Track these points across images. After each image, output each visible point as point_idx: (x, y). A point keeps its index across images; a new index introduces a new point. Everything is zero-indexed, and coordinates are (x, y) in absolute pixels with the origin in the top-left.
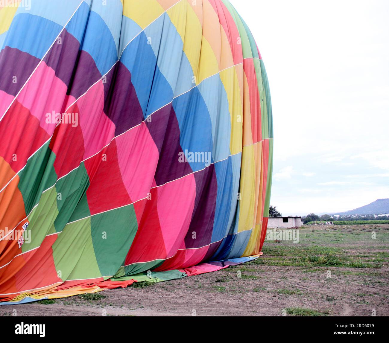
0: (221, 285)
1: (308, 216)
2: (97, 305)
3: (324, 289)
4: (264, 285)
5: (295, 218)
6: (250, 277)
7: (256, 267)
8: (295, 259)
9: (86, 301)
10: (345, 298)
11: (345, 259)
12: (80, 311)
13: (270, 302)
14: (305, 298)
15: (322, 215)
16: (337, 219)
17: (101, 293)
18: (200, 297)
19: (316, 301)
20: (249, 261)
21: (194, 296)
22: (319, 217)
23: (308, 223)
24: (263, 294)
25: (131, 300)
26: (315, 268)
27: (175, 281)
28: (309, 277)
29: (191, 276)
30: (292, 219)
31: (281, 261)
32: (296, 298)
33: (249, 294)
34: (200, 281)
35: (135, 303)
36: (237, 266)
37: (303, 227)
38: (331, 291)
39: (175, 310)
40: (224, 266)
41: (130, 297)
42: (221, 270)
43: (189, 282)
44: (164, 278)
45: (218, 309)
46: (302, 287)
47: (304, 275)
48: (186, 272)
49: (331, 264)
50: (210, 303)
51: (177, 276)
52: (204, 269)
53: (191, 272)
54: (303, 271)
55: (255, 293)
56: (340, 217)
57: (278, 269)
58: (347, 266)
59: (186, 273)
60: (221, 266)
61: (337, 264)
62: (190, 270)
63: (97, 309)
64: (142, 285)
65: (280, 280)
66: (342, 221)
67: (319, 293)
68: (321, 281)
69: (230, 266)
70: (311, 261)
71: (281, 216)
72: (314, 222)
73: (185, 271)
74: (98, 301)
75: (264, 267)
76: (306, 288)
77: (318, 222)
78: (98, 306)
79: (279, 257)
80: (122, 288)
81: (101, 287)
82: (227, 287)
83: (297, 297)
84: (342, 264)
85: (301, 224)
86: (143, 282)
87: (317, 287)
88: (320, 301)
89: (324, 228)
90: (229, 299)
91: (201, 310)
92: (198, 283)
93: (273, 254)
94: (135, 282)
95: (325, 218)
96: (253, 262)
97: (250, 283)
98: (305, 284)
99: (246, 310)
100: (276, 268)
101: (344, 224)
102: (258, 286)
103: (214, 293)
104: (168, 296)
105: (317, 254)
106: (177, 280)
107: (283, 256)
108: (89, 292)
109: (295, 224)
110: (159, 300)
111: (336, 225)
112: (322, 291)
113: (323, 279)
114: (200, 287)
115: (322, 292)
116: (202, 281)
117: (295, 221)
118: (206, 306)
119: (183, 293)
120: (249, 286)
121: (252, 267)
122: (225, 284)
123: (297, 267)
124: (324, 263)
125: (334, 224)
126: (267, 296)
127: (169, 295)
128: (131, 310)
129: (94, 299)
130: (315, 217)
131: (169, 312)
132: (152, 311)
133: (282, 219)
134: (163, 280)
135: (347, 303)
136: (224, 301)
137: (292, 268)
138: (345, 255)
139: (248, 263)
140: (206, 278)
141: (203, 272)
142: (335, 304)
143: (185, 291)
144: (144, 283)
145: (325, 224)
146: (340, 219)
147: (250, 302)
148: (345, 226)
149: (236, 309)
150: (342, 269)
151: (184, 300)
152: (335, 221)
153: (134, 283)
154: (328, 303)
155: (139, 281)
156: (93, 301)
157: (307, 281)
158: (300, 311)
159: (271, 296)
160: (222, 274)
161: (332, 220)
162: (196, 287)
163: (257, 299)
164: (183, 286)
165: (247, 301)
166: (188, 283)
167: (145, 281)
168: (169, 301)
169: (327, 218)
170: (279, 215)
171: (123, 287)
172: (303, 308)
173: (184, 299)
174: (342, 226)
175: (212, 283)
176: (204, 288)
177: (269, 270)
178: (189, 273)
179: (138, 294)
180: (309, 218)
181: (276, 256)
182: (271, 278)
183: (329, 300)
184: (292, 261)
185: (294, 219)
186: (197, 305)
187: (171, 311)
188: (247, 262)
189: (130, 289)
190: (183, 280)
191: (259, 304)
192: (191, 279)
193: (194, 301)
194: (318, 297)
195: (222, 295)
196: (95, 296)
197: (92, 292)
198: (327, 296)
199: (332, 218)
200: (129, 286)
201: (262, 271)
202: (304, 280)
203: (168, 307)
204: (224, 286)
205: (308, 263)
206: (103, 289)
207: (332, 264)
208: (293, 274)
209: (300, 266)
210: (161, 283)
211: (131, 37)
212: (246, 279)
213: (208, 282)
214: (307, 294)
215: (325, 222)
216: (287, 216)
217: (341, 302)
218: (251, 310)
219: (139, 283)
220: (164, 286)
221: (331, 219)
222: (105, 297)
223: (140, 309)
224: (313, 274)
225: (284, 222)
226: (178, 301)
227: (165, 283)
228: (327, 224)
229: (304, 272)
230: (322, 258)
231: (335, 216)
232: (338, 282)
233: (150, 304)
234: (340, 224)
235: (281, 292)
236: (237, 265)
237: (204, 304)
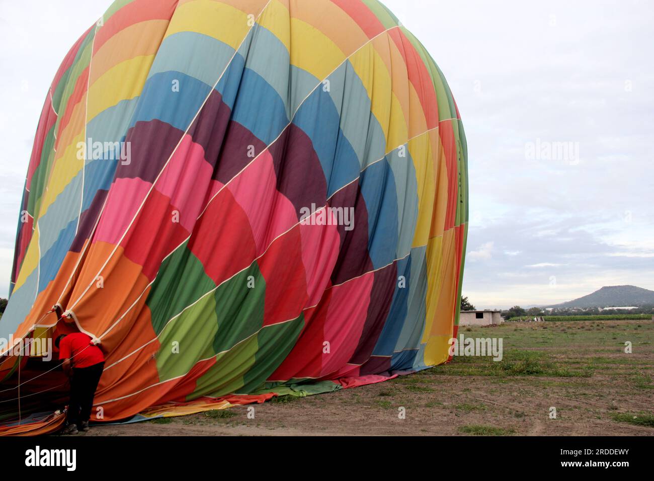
0: (385, 400)
1: (512, 310)
2: (227, 424)
3: (515, 403)
4: (440, 399)
5: (493, 312)
6: (424, 389)
7: (433, 377)
8: (485, 367)
9: (212, 420)
10: (538, 413)
11: (549, 366)
12: (206, 432)
13: (445, 419)
14: (489, 414)
15: (529, 308)
16: (550, 313)
17: (232, 410)
18: (357, 413)
19: (501, 417)
20: (425, 370)
21: (350, 413)
22: (526, 311)
23: (511, 319)
24: (438, 410)
25: (270, 418)
26: (509, 377)
27: (326, 395)
28: (498, 389)
29: (348, 388)
30: (488, 314)
31: (465, 370)
32: (478, 415)
33: (419, 410)
34: (359, 394)
35: (275, 421)
36: (409, 376)
37: (503, 325)
38: (523, 405)
39: (325, 429)
40: (391, 375)
41: (268, 415)
42: (387, 380)
43: (345, 395)
44: (313, 391)
45: (379, 427)
46: (489, 401)
47: (493, 387)
48: (341, 383)
49: (530, 373)
50: (370, 421)
51: (330, 388)
52: (365, 380)
53: (347, 383)
54: (492, 381)
55: (428, 409)
56: (553, 311)
57: (461, 379)
58: (550, 375)
59: (342, 385)
60: (387, 376)
61: (537, 373)
62: (347, 381)
63: (227, 429)
64: (284, 400)
65: (462, 393)
66: (556, 317)
67: (507, 408)
68: (513, 394)
69: (399, 375)
70: (505, 369)
71: (475, 310)
72: (518, 318)
73: (340, 382)
74: (228, 420)
75: (444, 377)
76: (492, 402)
77: (524, 318)
78: (228, 425)
79: (464, 364)
80: (259, 403)
81: (231, 402)
82: (393, 402)
83: (479, 413)
84: (544, 372)
85: (501, 320)
86: (285, 395)
87: (506, 401)
88: (507, 418)
89: (530, 326)
90: (394, 417)
91: (358, 430)
92: (356, 397)
93: (457, 361)
94: (276, 396)
95: (534, 312)
96: (430, 370)
97: (423, 396)
98: (493, 397)
99: (414, 428)
100: (458, 378)
101: (559, 320)
102: (432, 400)
103: (376, 410)
104: (316, 413)
105: (515, 360)
106: (329, 394)
107: (470, 363)
108: (216, 409)
109: (493, 320)
110: (305, 418)
111: (547, 322)
112: (512, 405)
113: (516, 392)
114: (358, 402)
115: (512, 407)
116: (361, 395)
117: (493, 317)
118: (365, 424)
119: (336, 409)
120: (421, 401)
121: (428, 377)
122: (390, 397)
123: (486, 377)
124: (521, 372)
125: (545, 320)
126: (443, 412)
127: (319, 412)
128: (269, 429)
129: (222, 416)
130: (521, 311)
131: (318, 432)
132: (296, 430)
133: (475, 314)
134: (311, 394)
135: (539, 419)
136: (387, 418)
137: (480, 378)
138: (550, 361)
139: (424, 372)
140: (367, 391)
141: (364, 384)
142: (524, 421)
143: (339, 407)
144: (286, 397)
145: (533, 320)
146: (553, 313)
147: (419, 419)
148: (558, 323)
149: (401, 428)
150: (542, 379)
151: (337, 418)
152: (547, 317)
153: (273, 397)
154: (517, 419)
155: (280, 394)
156: (221, 420)
157: (495, 394)
158: (480, 428)
159: (447, 412)
160: (389, 385)
161: (543, 314)
162: (353, 403)
163: (428, 416)
164: (337, 401)
165: (417, 419)
166: (344, 397)
167: (288, 395)
168: (318, 419)
169: (536, 312)
170: (472, 308)
171: (259, 402)
172: (484, 426)
173: (337, 416)
174: (555, 323)
175: (374, 397)
176: (363, 403)
177: (449, 381)
178: (345, 384)
179: (279, 410)
180: (512, 312)
181: (460, 364)
182: (450, 390)
183: (518, 416)
184: (480, 370)
185: (491, 314)
186: (354, 423)
187: (321, 430)
188: (422, 370)
189: (268, 404)
190: (337, 394)
191: (430, 422)
192: (348, 393)
193: (349, 419)
194: (506, 412)
195: (386, 411)
196: (224, 413)
197: (220, 408)
198: (517, 411)
199: (543, 312)
200: (268, 401)
201: (440, 382)
202: (492, 392)
203: (316, 426)
204: (389, 400)
205: (501, 372)
206: (234, 405)
207: (531, 373)
208: (479, 386)
209: (490, 375)
210: (309, 397)
212: (418, 392)
213: (369, 395)
214: (492, 409)
215: (532, 317)
216: (483, 310)
217: (532, 418)
218: (420, 429)
219: (280, 397)
220: (313, 400)
221: (542, 313)
222: (236, 414)
223: (281, 428)
224: (505, 385)
225: (477, 317)
226: (329, 418)
227: (313, 397)
228: (536, 320)
229: (494, 383)
230: (518, 365)
231: (547, 309)
232: (534, 395)
233: (294, 423)
234: (552, 320)
235: (460, 408)
236: (409, 374)
237: (362, 422)
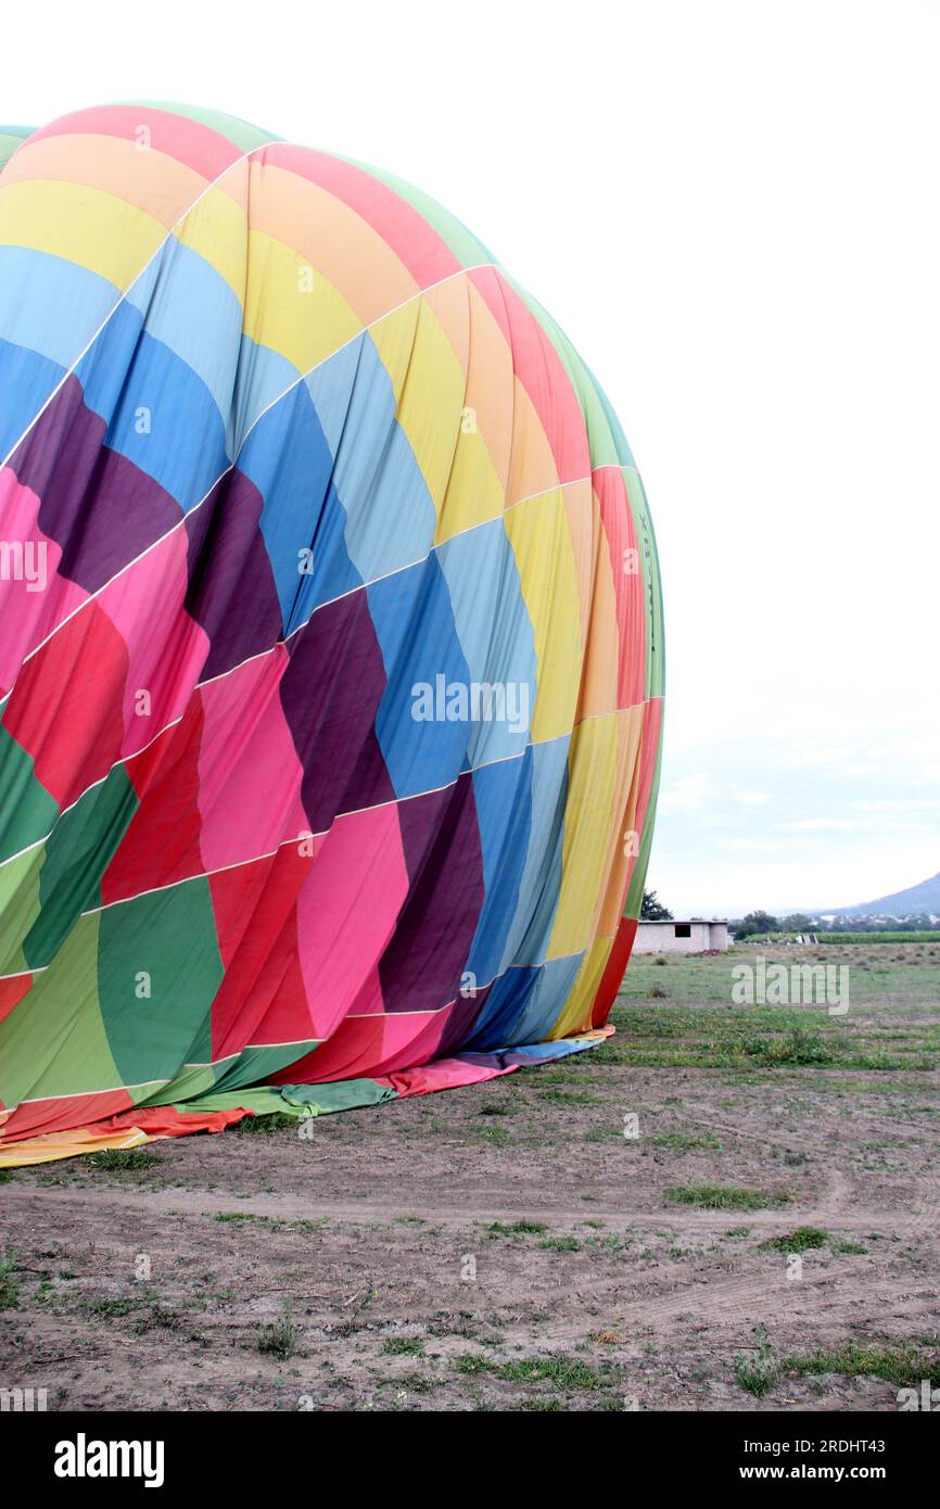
0: (495, 1123)
1: (749, 919)
2: (140, 1184)
3: (781, 1132)
4: (616, 1123)
5: (711, 925)
6: (580, 1099)
7: (595, 1070)
8: (707, 1047)
9: (106, 1174)
10: (834, 1155)
11: (843, 1046)
12: (91, 1205)
13: (633, 1170)
14: (728, 1159)
15: (786, 915)
16: (829, 927)
17: (150, 1149)
18: (437, 1158)
19: (756, 1166)
20: (577, 1054)
21: (420, 1157)
22: (778, 922)
23: (749, 938)
24: (613, 1149)
25: (239, 1170)
26: (760, 1072)
27: (363, 1112)
28: (741, 1099)
29: (410, 1096)
30: (701, 927)
31: (666, 1053)
32: (704, 1160)
33: (574, 1148)
34: (436, 1111)
35: (251, 1177)
36: (542, 1068)
37: (731, 951)
38: (799, 1137)
39: (365, 1196)
40: (504, 1066)
41: (234, 1161)
42: (495, 1078)
43: (405, 1113)
44: (332, 1102)
45: (489, 1191)
46: (722, 1126)
47: (728, 1092)
48: (394, 1084)
49: (805, 1061)
50: (466, 1175)
51: (369, 1096)
52: (447, 1077)
53: (408, 1085)
54: (726, 1080)
55: (592, 1146)
56: (837, 921)
57: (657, 1075)
58: (847, 1066)
59: (395, 1090)
60: (495, 1068)
61: (820, 1061)
62: (407, 1080)
63: (141, 1198)
64: (269, 1124)
65: (662, 1107)
66: (842, 934)
67: (766, 1143)
68: (773, 1110)
69: (522, 1067)
70: (751, 1053)
71: (672, 918)
72: (763, 936)
73: (391, 1081)
74: (142, 1174)
75: (619, 1070)
76: (731, 1129)
77: (775, 936)
78: (143, 1187)
79: (661, 1040)
80: (211, 1133)
81: (149, 1131)
82: (512, 1130)
83: (706, 1156)
84: (835, 1059)
85: (726, 940)
86: (271, 1115)
87: (762, 1127)
88: (768, 1167)
89: (790, 954)
90: (519, 1164)
91: (440, 1197)
92: (430, 1118)
93: (644, 1032)
94: (249, 1117)
95: (795, 925)
96: (587, 1054)
97: (578, 1116)
98: (730, 1117)
99: (566, 1193)
100: (651, 1072)
101: (848, 941)
102: (599, 1124)
103: (476, 1148)
104: (344, 1158)
105: (768, 1031)
106: (369, 1111)
107: (672, 1037)
108: (114, 1147)
109: (711, 941)
110: (318, 1169)
111: (825, 946)
112: (775, 1137)
113: (780, 1104)
114: (436, 1131)
115: (776, 1141)
116: (441, 1112)
117: (711, 934)
118: (454, 1183)
119: (386, 1147)
120: (575, 1127)
121: (584, 1068)
122: (506, 1119)
123: (711, 1071)
124: (785, 1059)
125: (821, 942)
126: (625, 1153)
127: (348, 1153)
128: (238, 1197)
129: (129, 1166)
130: (768, 921)
131: (350, 1203)
132: (302, 1200)
133: (673, 928)
134: (329, 1110)
135: (839, 1170)
136: (503, 1168)
137: (697, 1072)
138: (844, 1033)
139: (574, 1058)
140: (453, 1103)
141: (443, 1087)
142: (807, 1174)
143: (394, 1141)
144: (275, 1120)
145: (795, 942)
146: (837, 928)
147: (576, 1171)
148: (849, 948)
149: (537, 1192)
150: (832, 1074)
151: (390, 1169)
152: (824, 934)
153: (244, 1118)
154: (789, 1170)
155: (259, 1112)
156: (127, 1174)
157: (735, 1109)
158: (714, 1193)
159: (635, 1153)
160: (500, 1090)
161: (814, 929)
162: (424, 1131)
163: (595, 1164)
164: (387, 1127)
165: (570, 1170)
166: (403, 1118)
167: (278, 1113)
168: (349, 1170)
169: (801, 925)
170: (665, 914)
171: (213, 1129)
172: (722, 1186)
173: (390, 1164)
174: (842, 948)
175: (469, 1118)
176: (447, 1132)
177: (631, 1080)
178: (402, 1087)
179: (258, 1151)
180: (751, 923)
181: (652, 1039)
182: (635, 1101)
183: (791, 1162)
184: (695, 1053)
185: (707, 928)
186: (428, 1181)
187: (354, 1200)
188: (570, 1055)
189: (232, 1136)
190: (386, 1110)
191: (600, 1178)
192: (411, 1107)
193: (420, 1170)
194: (765, 1154)
195: (499, 1152)
196: (131, 1157)
197: (122, 1147)
198: (789, 1151)
199: (815, 923)
200: (231, 1127)
201: (612, 1083)
202: (727, 1106)
203: (345, 1188)
204: (504, 1127)
205: (742, 1059)
206: (154, 1138)
207: (808, 1062)
208: (698, 1091)
209: (718, 1066)
210: (324, 1118)
211: (268, 397)
212: (566, 1106)
213: (459, 1114)
214: (733, 1146)
215: (793, 935)
216: (688, 920)
217: (823, 1166)
218: (580, 1194)
219: (259, 1117)
220: (334, 1126)
221: (813, 926)
222: (159, 1161)
223: (263, 1194)
224: (754, 1090)
225: (678, 935)
226: (374, 1170)
227: (334, 1118)
228: (801, 941)
229: (729, 1083)
230: (779, 1043)
231: (823, 918)
232: (820, 1111)
233: (292, 1180)
234: (835, 941)
235: (664, 1143)
236: (543, 1064)
237: (448, 1179)
